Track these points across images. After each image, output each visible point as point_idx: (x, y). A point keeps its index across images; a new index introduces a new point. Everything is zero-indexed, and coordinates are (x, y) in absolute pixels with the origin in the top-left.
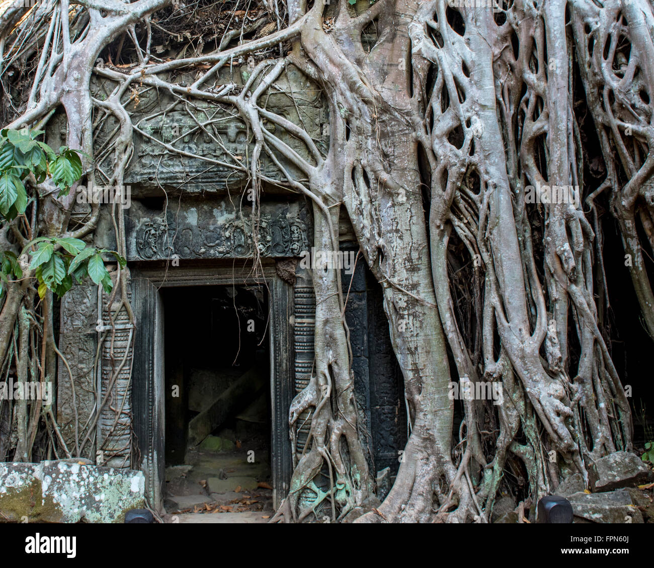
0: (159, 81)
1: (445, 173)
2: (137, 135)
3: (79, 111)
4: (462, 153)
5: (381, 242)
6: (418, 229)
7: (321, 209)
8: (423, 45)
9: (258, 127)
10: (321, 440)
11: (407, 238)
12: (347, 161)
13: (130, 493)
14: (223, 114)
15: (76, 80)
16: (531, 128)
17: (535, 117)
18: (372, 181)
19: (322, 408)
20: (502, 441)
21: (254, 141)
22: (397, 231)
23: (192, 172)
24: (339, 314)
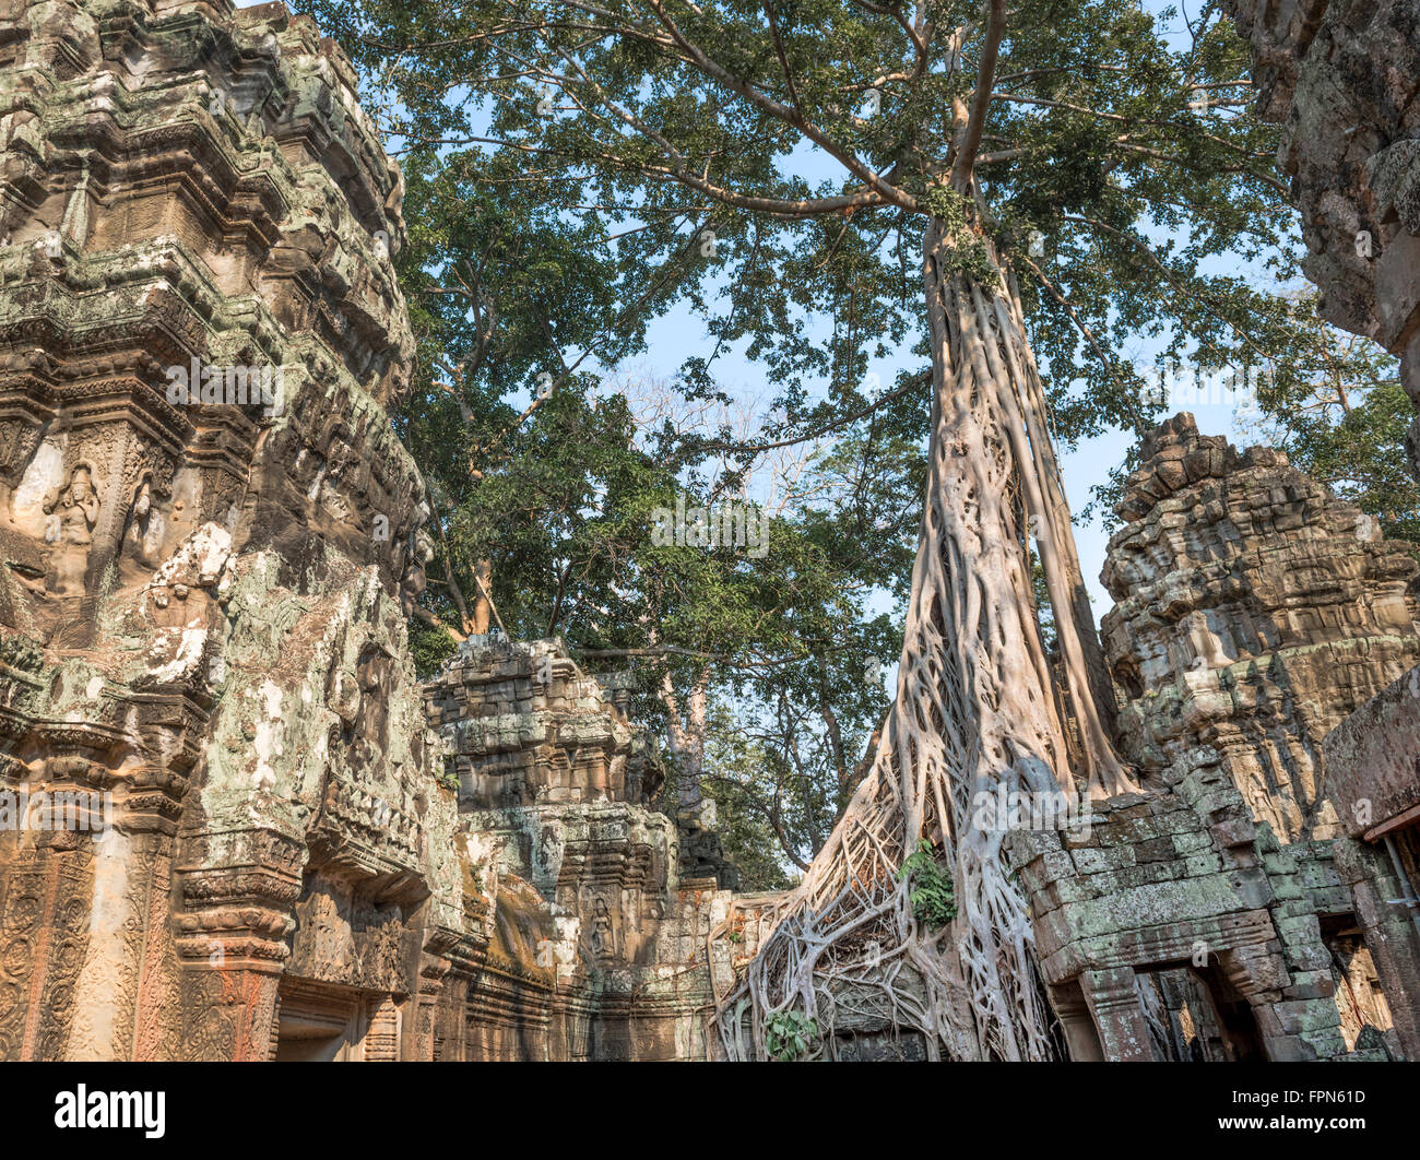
0: (844, 977)
1: (982, 1020)
3: (810, 995)
4: (988, 1010)
6: (975, 1045)
7: (929, 1038)
8: (965, 956)
9: (894, 998)
12: (938, 1013)
14: (875, 992)
15: (806, 979)
16: (1018, 996)
17: (1018, 992)
18: (951, 1023)
21: (893, 1005)
23: (865, 1022)
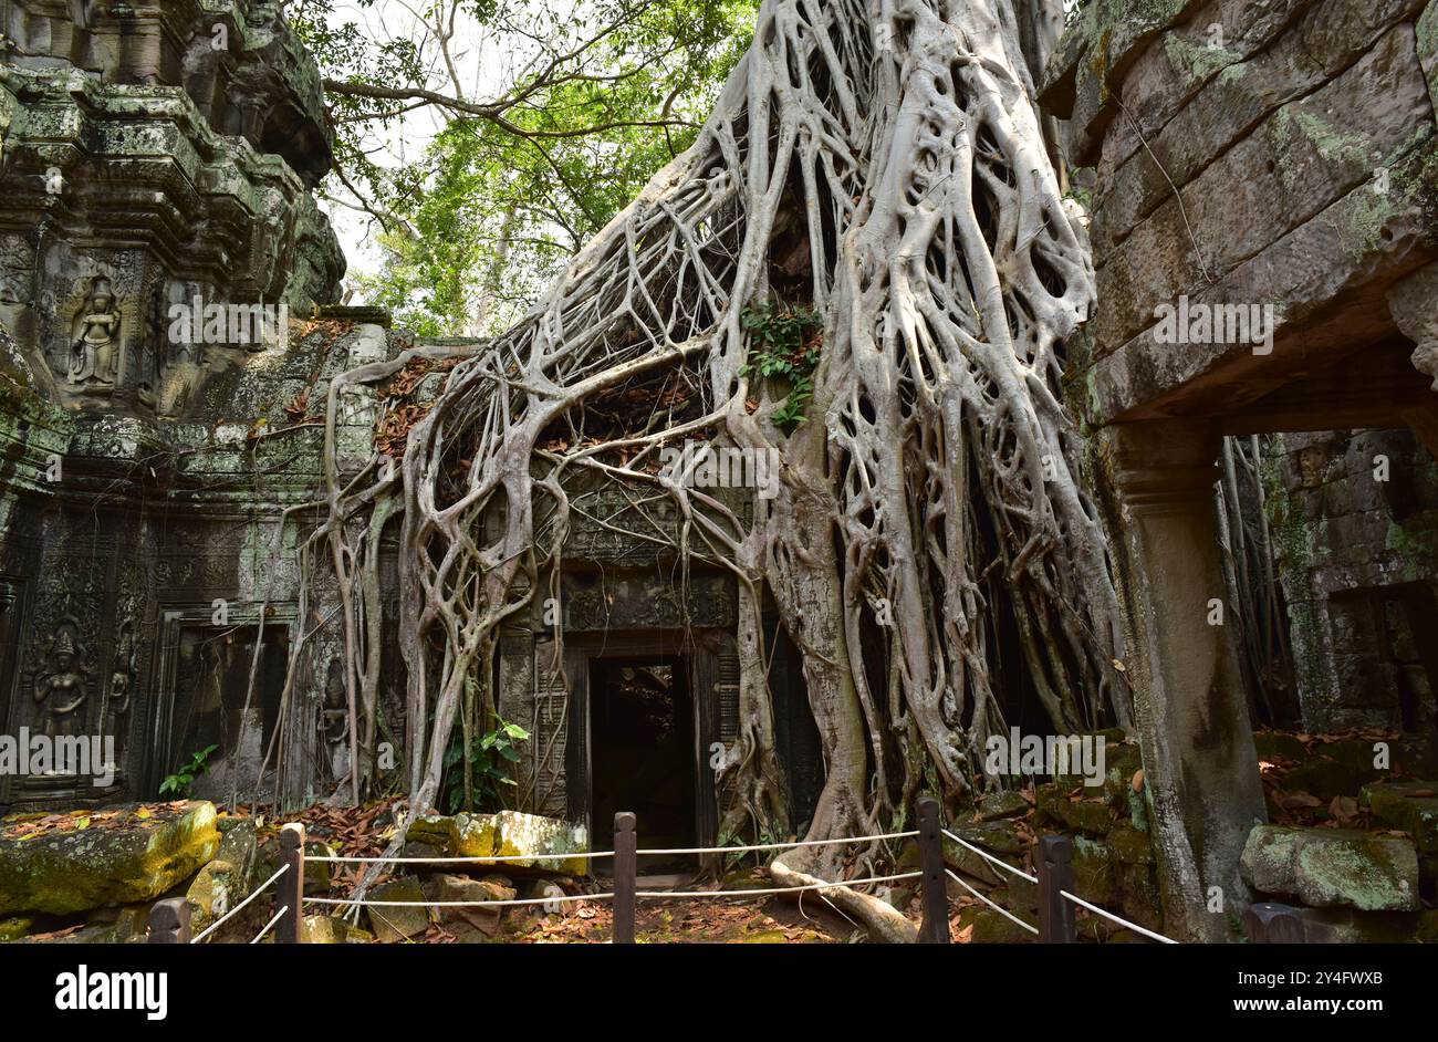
0: (592, 462)
1: (857, 550)
2: (573, 513)
3: (520, 491)
4: (872, 532)
5: (800, 612)
6: (834, 599)
7: (745, 583)
8: (838, 433)
9: (687, 506)
10: (745, 796)
11: (824, 609)
12: (770, 537)
13: (575, 843)
14: (652, 494)
15: (516, 461)
16: (934, 509)
17: (936, 500)
18: (792, 557)
19: (746, 767)
20: (907, 787)
21: (683, 519)
22: (815, 602)
23: (624, 548)
24: (762, 677)
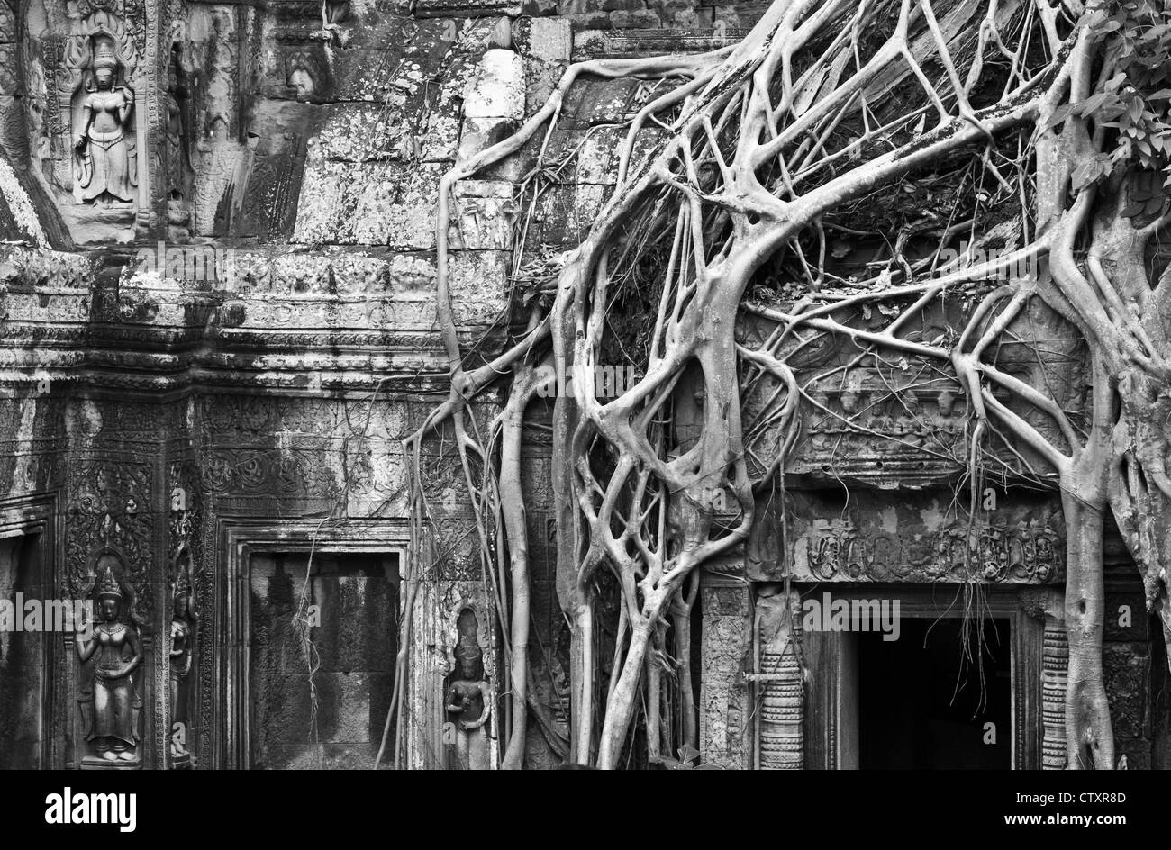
0: (834, 324)
2: (804, 404)
3: (722, 371)
14: (933, 374)
15: (714, 322)
23: (886, 460)
